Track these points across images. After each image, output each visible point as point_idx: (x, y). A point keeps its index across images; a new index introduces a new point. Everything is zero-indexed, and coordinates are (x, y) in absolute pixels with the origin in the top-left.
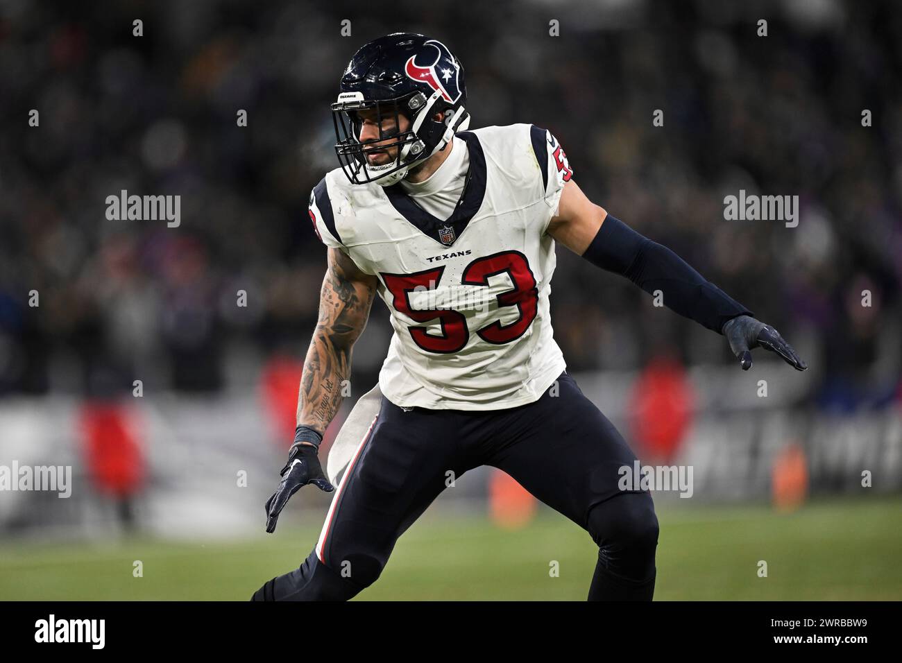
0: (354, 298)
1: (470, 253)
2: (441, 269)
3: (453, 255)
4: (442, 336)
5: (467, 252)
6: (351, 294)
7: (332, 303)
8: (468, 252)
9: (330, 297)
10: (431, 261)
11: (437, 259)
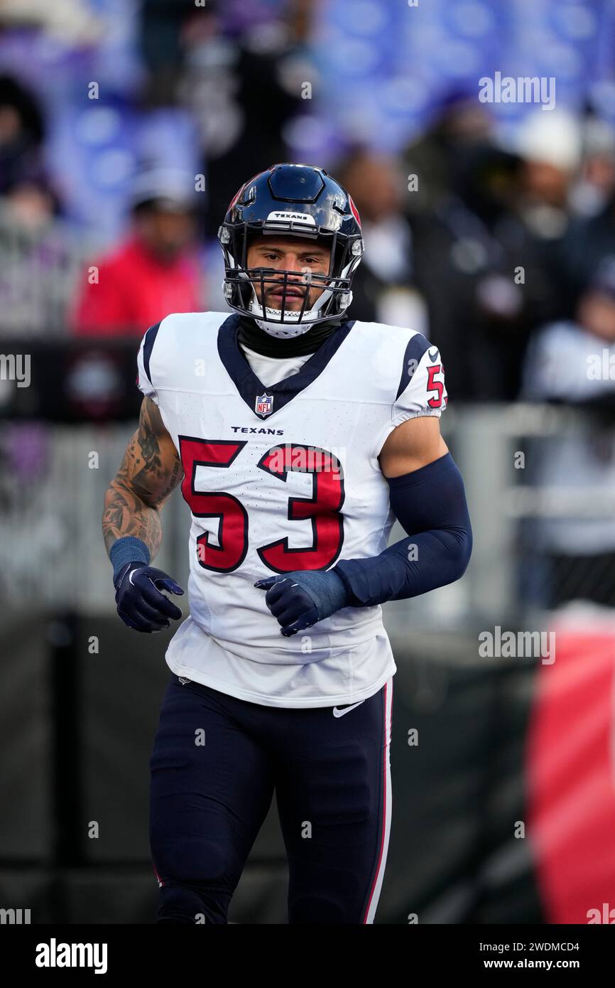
0: (157, 461)
1: (282, 434)
2: (241, 444)
3: (263, 431)
4: (218, 545)
5: (278, 432)
6: (154, 454)
7: (133, 456)
8: (280, 433)
9: (133, 448)
10: (236, 431)
11: (243, 430)
